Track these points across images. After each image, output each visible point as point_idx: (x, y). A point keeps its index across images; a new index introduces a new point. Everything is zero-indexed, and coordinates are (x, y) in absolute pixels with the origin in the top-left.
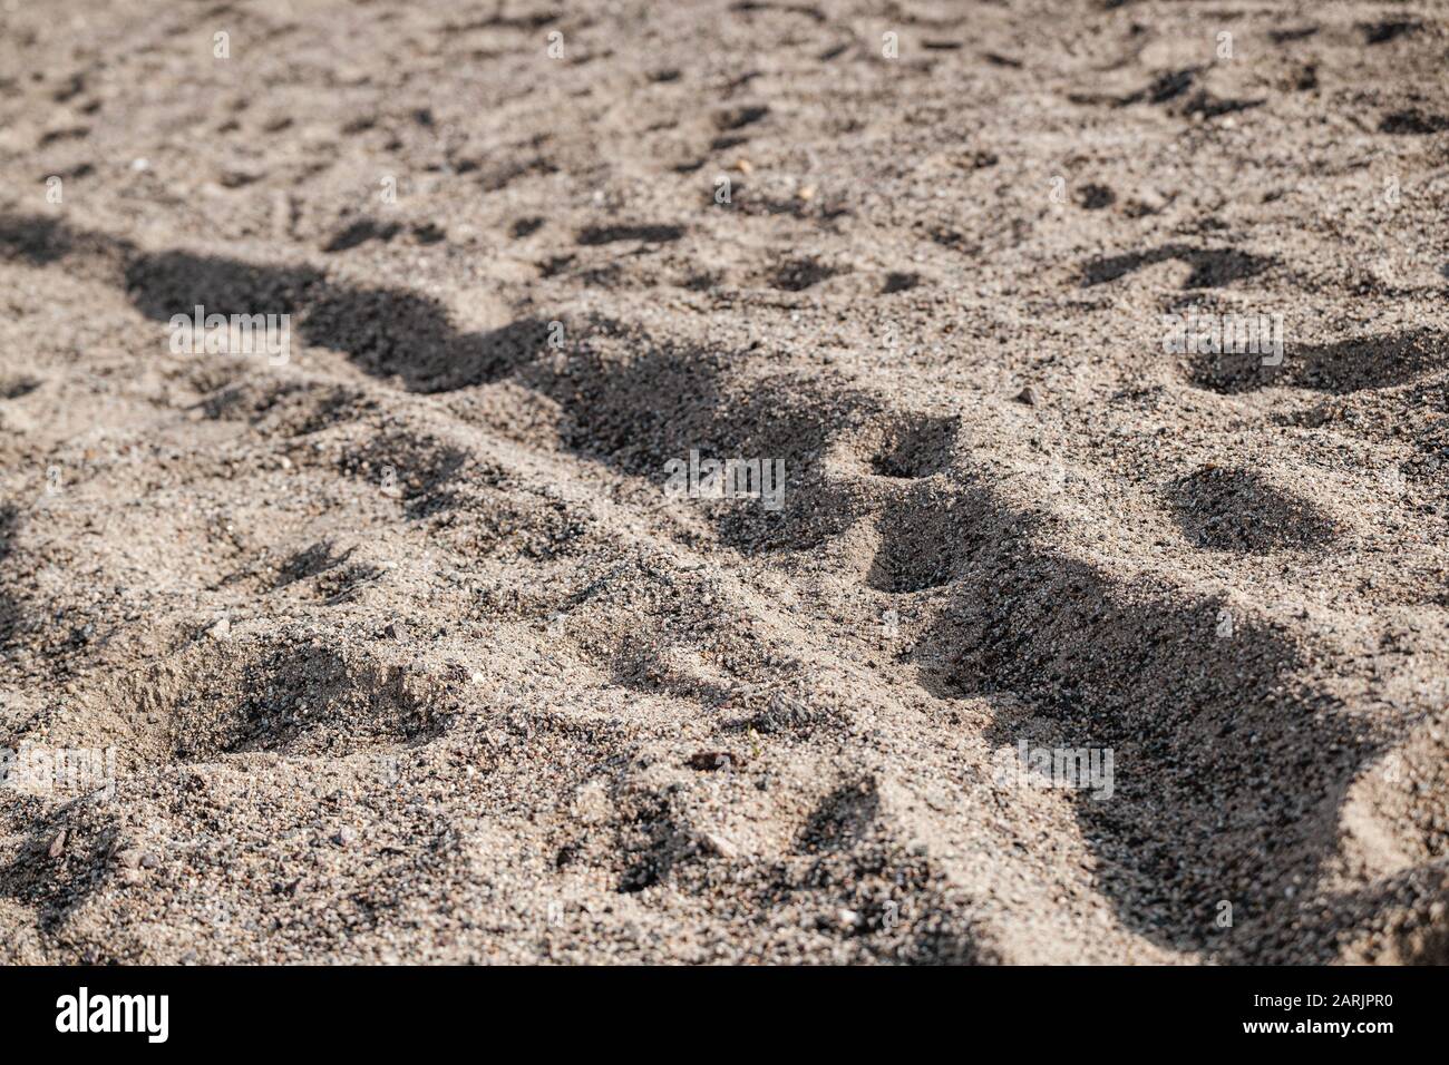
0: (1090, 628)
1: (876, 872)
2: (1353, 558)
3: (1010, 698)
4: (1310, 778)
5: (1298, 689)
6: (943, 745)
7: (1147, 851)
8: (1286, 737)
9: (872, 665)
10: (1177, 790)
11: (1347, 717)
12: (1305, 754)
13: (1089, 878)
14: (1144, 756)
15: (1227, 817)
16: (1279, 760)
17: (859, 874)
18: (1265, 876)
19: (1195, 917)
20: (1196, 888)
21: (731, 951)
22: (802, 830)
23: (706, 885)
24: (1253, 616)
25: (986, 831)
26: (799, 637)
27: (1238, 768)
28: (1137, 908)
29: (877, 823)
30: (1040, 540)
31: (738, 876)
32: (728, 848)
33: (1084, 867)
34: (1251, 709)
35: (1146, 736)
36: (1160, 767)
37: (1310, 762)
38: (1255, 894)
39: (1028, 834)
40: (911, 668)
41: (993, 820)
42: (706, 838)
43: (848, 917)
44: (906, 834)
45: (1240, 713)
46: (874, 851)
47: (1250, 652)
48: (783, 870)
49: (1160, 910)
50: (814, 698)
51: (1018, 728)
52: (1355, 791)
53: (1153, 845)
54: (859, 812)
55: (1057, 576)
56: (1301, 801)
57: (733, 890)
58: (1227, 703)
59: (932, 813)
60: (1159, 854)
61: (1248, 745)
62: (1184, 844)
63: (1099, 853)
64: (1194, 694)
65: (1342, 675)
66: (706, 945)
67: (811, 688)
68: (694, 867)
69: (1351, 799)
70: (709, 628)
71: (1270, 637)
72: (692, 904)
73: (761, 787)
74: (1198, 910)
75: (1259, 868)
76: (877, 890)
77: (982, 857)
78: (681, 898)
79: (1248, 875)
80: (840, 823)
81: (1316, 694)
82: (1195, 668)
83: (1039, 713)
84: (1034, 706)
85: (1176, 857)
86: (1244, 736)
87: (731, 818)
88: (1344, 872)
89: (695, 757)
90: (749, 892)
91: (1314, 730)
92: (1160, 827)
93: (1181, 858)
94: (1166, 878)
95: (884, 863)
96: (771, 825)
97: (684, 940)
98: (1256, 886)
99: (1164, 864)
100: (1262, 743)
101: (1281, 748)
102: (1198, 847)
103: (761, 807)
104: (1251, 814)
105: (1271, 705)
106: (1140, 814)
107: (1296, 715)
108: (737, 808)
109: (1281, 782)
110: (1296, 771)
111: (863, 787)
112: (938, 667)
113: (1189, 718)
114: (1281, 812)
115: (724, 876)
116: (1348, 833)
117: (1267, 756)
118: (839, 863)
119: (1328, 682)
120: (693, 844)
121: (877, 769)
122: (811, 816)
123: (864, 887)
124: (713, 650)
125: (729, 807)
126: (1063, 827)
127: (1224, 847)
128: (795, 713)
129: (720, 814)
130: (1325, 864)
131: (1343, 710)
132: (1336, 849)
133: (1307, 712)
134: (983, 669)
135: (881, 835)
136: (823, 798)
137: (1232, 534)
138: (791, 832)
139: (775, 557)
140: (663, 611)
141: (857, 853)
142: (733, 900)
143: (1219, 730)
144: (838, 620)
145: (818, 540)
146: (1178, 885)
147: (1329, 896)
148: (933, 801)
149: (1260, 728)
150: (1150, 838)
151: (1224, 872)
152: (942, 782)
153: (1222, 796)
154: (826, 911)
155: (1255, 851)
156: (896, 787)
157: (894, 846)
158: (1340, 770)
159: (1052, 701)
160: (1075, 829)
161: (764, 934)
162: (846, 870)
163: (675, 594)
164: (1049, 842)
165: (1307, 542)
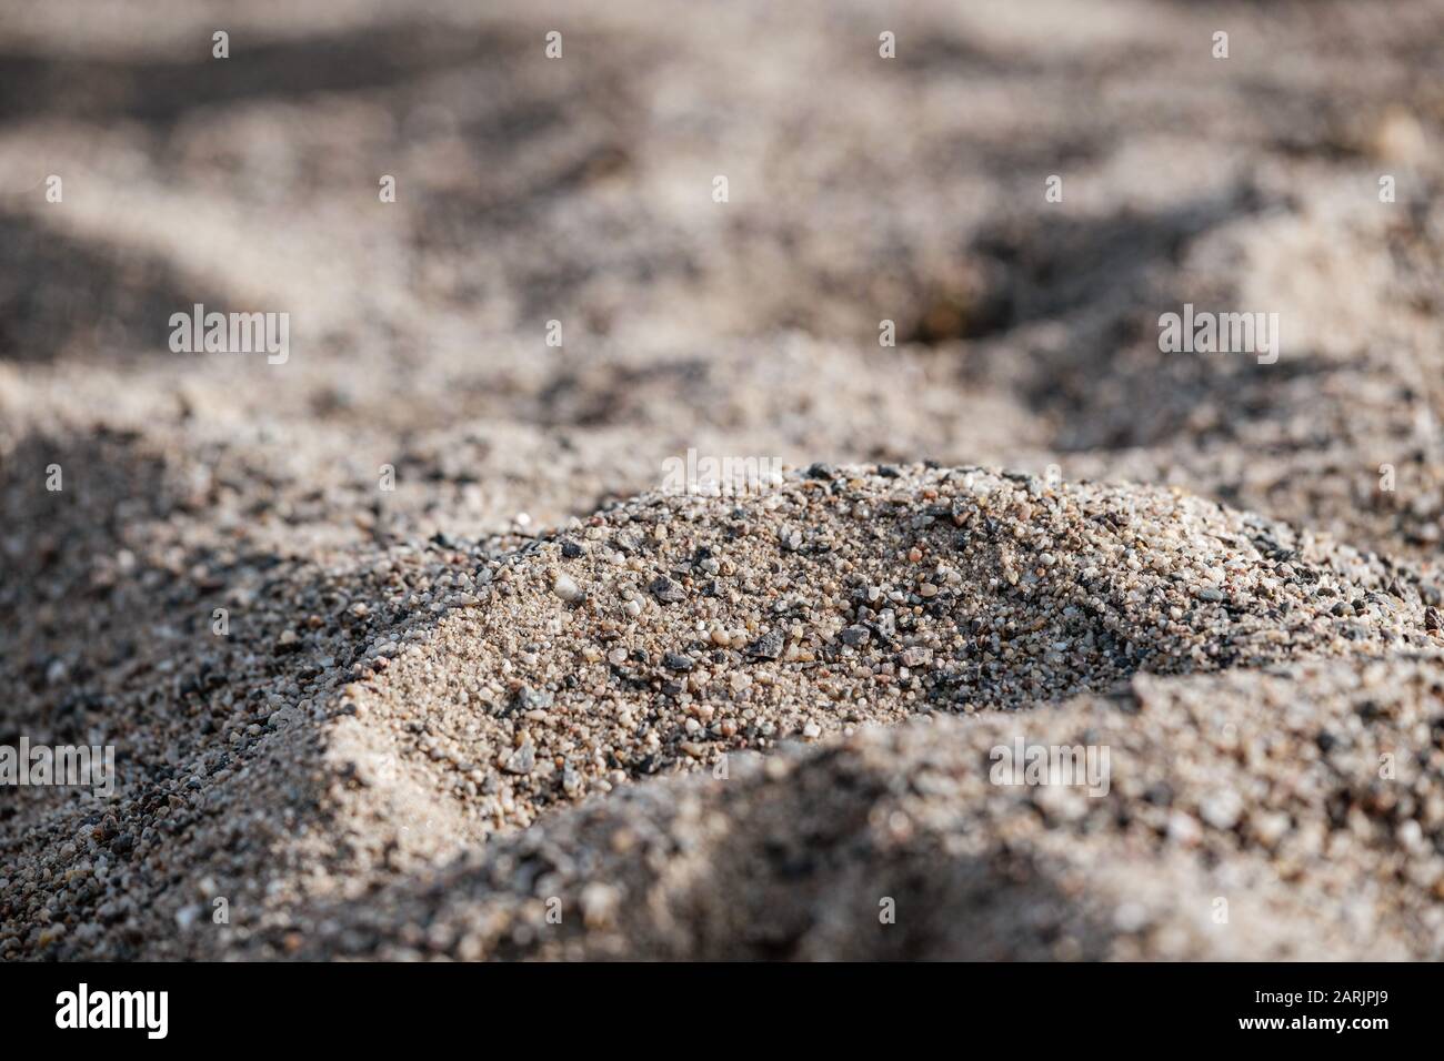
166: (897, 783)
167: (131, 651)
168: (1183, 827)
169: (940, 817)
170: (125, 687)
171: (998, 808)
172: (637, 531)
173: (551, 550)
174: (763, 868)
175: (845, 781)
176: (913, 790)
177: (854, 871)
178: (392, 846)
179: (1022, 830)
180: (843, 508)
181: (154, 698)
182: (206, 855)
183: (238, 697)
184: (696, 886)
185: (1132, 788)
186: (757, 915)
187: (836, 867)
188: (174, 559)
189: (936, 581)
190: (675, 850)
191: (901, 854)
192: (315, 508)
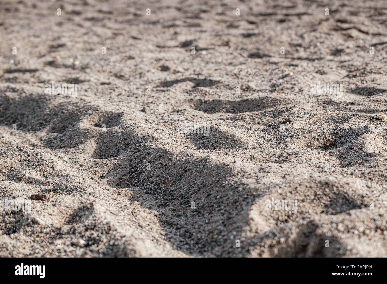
0: (164, 168)
1: (93, 229)
2: (248, 150)
3: (137, 189)
4: (238, 206)
5: (233, 182)
6: (115, 199)
7: (182, 231)
8: (229, 196)
9: (92, 179)
10: (192, 213)
11: (250, 188)
12: (236, 199)
13: (163, 237)
14: (181, 204)
15: (209, 219)
16: (227, 202)
17: (86, 230)
18: (223, 234)
19: (199, 247)
20: (199, 239)
21: (41, 252)
22: (67, 219)
23: (33, 233)
24: (218, 162)
25: (129, 221)
26: (69, 169)
27: (213, 206)
28: (179, 246)
29: (93, 215)
30: (149, 144)
31: (45, 231)
32: (42, 222)
33: (161, 234)
34: (217, 189)
35: (182, 198)
36: (186, 207)
37: (237, 202)
38: (220, 239)
39: (143, 224)
40: (104, 180)
41: (131, 219)
42: (34, 218)
43: (82, 242)
44: (103, 219)
45: (214, 190)
46: (92, 223)
47: (217, 172)
48: (60, 229)
49: (187, 246)
50: (73, 183)
51: (139, 197)
52: (254, 207)
53: (184, 229)
54: (87, 213)
55: (154, 153)
56: (235, 213)
57: (42, 235)
58: (209, 187)
59: (112, 214)
60: (186, 232)
61: (216, 199)
62: (194, 228)
63: (166, 231)
64: (198, 185)
65: (247, 178)
66: (32, 250)
67: (72, 181)
68: (30, 228)
69: (252, 209)
70: (39, 165)
71: (224, 168)
72: (28, 239)
73: (54, 205)
74: (200, 246)
75: (221, 232)
76: (92, 234)
77: (128, 227)
78: (24, 237)
79: (217, 234)
80: (80, 217)
81: (239, 183)
82: (199, 178)
83: (146, 193)
84: (145, 191)
85: (192, 232)
86: (215, 196)
87: (43, 214)
88: (251, 231)
89: (32, 196)
90: (48, 236)
91: (238, 193)
92: (186, 224)
93: (194, 232)
94: (188, 238)
95: (95, 226)
96: (57, 217)
97: (25, 248)
98: (220, 237)
99: (188, 234)
100: (221, 198)
101: (228, 199)
102: (199, 228)
103: (54, 211)
104: (218, 217)
105: (224, 187)
106: (179, 221)
107: (232, 189)
108: (45, 211)
109: (227, 208)
110: (233, 204)
111: (89, 206)
112: (114, 180)
113: (196, 193)
114: (228, 216)
115: (40, 230)
116: (252, 219)
117: (223, 201)
118: (79, 227)
119: (242, 180)
120: (29, 221)
121: (94, 201)
122: (70, 215)
123: (88, 233)
124: (40, 171)
125: (43, 210)
126: (155, 223)
127: (209, 227)
128: (67, 187)
129: (40, 213)
130: (244, 228)
131: (248, 187)
132: (248, 224)
133: (236, 188)
134: (129, 181)
135: (95, 218)
136: (75, 210)
137: (209, 145)
138: (63, 220)
139: (62, 150)
140: (24, 160)
141: (86, 223)
142: (42, 238)
143: (206, 195)
144: (82, 166)
145: (77, 145)
146: (193, 239)
147: (246, 238)
148: (112, 211)
149: (220, 194)
150: (183, 227)
151: (209, 234)
152: (115, 207)
153: (207, 214)
154: (75, 240)
155: (220, 227)
156: (100, 206)
157: (99, 221)
158: (248, 203)
159: (151, 189)
160: (158, 224)
161: (52, 247)
162: (82, 229)
163: (29, 156)
164: (150, 227)
165: (233, 147)
166: (319, 226)
167: (227, 195)
168: (356, 232)
169: (325, 230)
170: (226, 200)
171: (333, 229)
172: (288, 185)
173: (278, 187)
174: (303, 236)
175: (313, 225)
176: (322, 227)
177: (314, 237)
178: (257, 229)
179: (336, 232)
180: (314, 181)
181: (230, 203)
182: (234, 229)
183: (240, 204)
184: (295, 238)
185: (350, 226)
186: (302, 242)
187: (312, 236)
188: (232, 183)
189: (326, 191)
190: (292, 233)
191: (320, 235)
192: (250, 176)
